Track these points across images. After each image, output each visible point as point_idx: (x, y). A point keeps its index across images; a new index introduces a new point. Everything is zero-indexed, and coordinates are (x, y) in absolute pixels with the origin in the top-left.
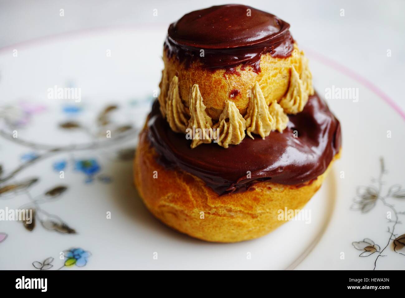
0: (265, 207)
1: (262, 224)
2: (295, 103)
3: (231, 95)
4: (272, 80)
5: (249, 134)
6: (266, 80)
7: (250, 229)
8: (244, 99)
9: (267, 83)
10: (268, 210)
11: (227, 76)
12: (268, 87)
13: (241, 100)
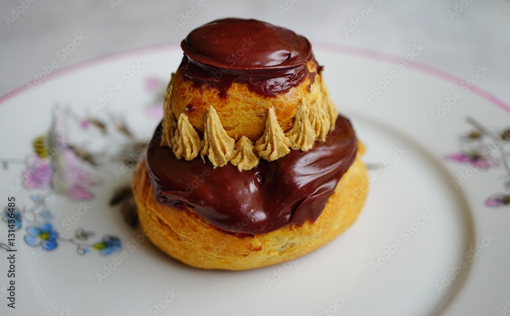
0: (189, 234)
3: (186, 109)
4: (240, 111)
5: (202, 157)
6: (231, 109)
8: (199, 118)
9: (232, 113)
10: (191, 239)
11: (192, 88)
12: (232, 118)
13: (195, 117)
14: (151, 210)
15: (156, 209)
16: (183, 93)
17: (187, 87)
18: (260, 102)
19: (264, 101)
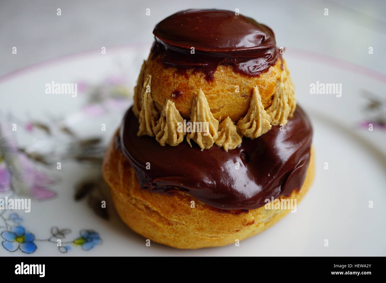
0: (181, 218)
1: (177, 235)
2: (251, 127)
3: (173, 95)
4: (226, 93)
5: (188, 141)
6: (218, 92)
7: (165, 234)
8: (186, 103)
9: (219, 95)
10: (184, 222)
11: (176, 75)
12: (218, 100)
13: (182, 102)
14: (136, 199)
15: (143, 197)
16: (168, 80)
17: (171, 74)
18: (245, 82)
19: (248, 81)
